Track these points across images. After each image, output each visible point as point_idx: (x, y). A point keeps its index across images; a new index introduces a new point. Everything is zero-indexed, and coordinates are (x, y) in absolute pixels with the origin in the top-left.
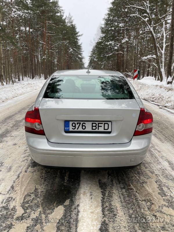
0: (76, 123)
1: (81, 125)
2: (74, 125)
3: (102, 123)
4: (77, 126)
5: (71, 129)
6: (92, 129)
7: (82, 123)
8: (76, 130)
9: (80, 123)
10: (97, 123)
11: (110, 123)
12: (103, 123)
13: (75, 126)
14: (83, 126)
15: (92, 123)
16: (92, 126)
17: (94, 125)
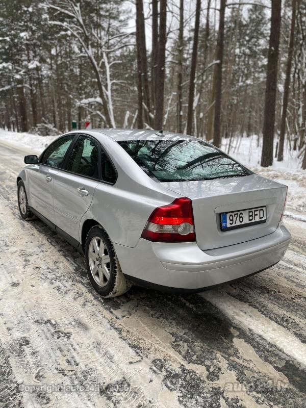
0: (233, 214)
1: (238, 216)
2: (231, 218)
3: (257, 210)
4: (235, 218)
5: (229, 226)
6: (250, 220)
7: (239, 213)
8: (233, 225)
9: (237, 214)
10: (253, 210)
11: (264, 209)
12: (259, 209)
13: (232, 220)
14: (240, 217)
15: (249, 212)
16: (250, 216)
17: (251, 214)
